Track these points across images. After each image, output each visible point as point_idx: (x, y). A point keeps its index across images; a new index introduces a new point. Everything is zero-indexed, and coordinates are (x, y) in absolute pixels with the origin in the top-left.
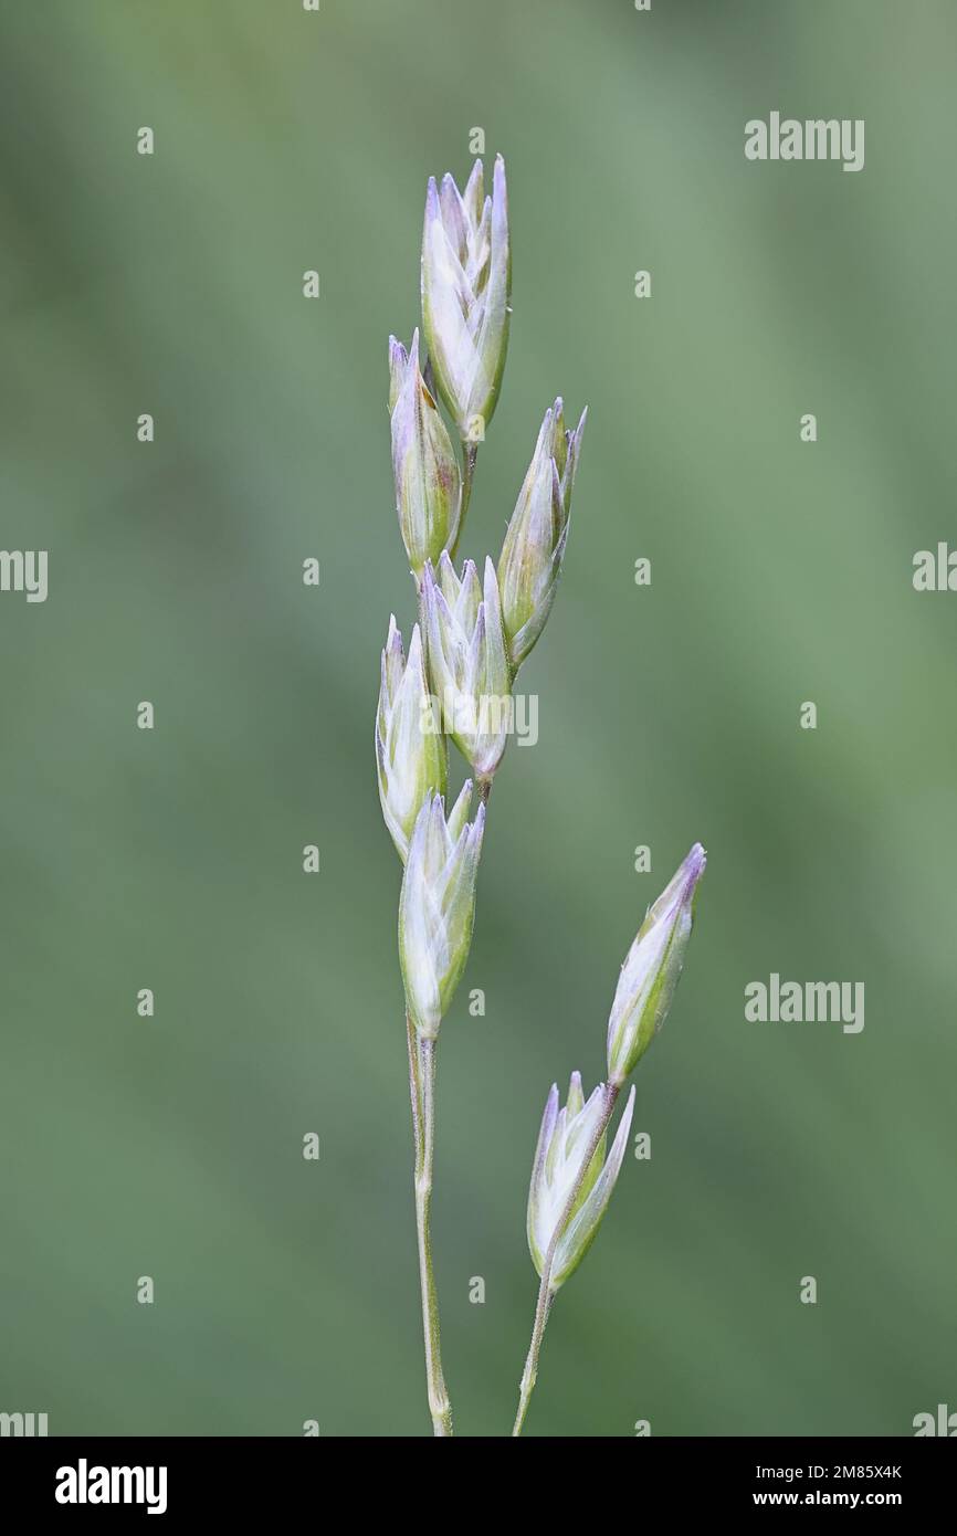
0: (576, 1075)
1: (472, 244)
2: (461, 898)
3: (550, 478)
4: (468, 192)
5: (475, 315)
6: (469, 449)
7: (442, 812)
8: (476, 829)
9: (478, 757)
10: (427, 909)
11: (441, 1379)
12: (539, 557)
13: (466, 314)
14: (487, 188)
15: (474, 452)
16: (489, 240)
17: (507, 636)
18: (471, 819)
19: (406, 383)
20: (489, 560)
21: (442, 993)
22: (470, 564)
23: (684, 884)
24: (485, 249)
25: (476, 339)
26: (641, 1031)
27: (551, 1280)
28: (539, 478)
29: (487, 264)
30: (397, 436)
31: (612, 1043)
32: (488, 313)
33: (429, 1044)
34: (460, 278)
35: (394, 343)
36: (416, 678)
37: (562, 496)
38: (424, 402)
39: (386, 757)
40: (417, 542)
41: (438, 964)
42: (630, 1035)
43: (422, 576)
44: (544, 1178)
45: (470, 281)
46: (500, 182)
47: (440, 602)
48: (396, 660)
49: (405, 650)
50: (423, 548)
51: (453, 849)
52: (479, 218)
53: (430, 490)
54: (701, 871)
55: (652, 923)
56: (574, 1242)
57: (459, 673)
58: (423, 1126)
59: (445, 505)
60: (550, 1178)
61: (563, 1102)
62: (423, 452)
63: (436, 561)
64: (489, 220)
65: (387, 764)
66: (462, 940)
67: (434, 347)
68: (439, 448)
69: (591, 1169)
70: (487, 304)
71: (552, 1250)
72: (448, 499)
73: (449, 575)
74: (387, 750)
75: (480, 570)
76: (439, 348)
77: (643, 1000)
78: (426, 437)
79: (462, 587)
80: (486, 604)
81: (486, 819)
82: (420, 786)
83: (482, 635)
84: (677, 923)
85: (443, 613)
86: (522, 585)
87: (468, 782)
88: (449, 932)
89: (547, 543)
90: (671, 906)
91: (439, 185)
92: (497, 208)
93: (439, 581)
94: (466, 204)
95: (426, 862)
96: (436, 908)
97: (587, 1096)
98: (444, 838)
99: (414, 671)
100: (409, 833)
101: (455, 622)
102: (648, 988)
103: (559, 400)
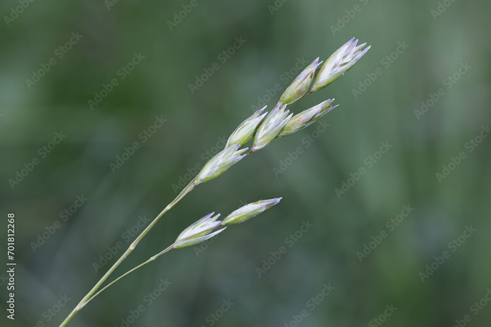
0: (219, 215)
1: (348, 56)
2: (225, 167)
3: (317, 111)
4: (357, 47)
5: (335, 69)
6: (311, 91)
7: (237, 148)
8: (241, 157)
9: (255, 146)
10: (217, 162)
11: (137, 243)
12: (301, 123)
13: (334, 67)
14: (362, 49)
15: (311, 92)
16: (353, 59)
17: (282, 130)
18: (242, 155)
19: (311, 69)
20: (292, 114)
21: (205, 179)
22: (289, 111)
23: (271, 202)
24: (350, 59)
25: (331, 74)
26: (235, 220)
27: (175, 245)
28: (316, 109)
29: (347, 63)
30: (299, 76)
31: (229, 216)
32: (338, 71)
33: (194, 185)
34: (340, 60)
35: (317, 59)
36: (257, 121)
37: (317, 116)
38: (310, 75)
39: (239, 129)
40: (284, 98)
41: (209, 173)
42: (232, 219)
43: (279, 104)
44: (193, 227)
45: (341, 62)
46: (366, 51)
47: (276, 112)
48: (258, 114)
49: (261, 114)
50: (284, 100)
51: (232, 157)
52: (355, 53)
53: (295, 91)
54: (276, 203)
55: (257, 204)
56: (185, 243)
57: (266, 128)
58: (179, 197)
59: (295, 97)
60: (194, 228)
61: (212, 217)
62: (300, 84)
63: (284, 104)
64: (356, 55)
65: (238, 130)
66: (218, 174)
67: (323, 67)
68: (304, 86)
69: (203, 234)
70: (339, 70)
71: (180, 241)
72: (296, 96)
73: (283, 109)
74: (240, 128)
75: (289, 114)
76: (324, 68)
77: (242, 215)
78: (304, 82)
79: (283, 113)
80: (284, 121)
81: (244, 158)
82: (239, 140)
83: (277, 126)
84: (261, 208)
85: (275, 115)
86: (293, 124)
87: (248, 148)
88: (217, 170)
89: (305, 121)
90: (264, 204)
91: (355, 40)
92: (360, 55)
93: (280, 108)
94: (355, 49)
95: (226, 154)
96: (218, 164)
97: (217, 220)
98: (233, 153)
99: (258, 120)
100: (229, 146)
101: (275, 118)
102: (244, 214)
103: (334, 99)
